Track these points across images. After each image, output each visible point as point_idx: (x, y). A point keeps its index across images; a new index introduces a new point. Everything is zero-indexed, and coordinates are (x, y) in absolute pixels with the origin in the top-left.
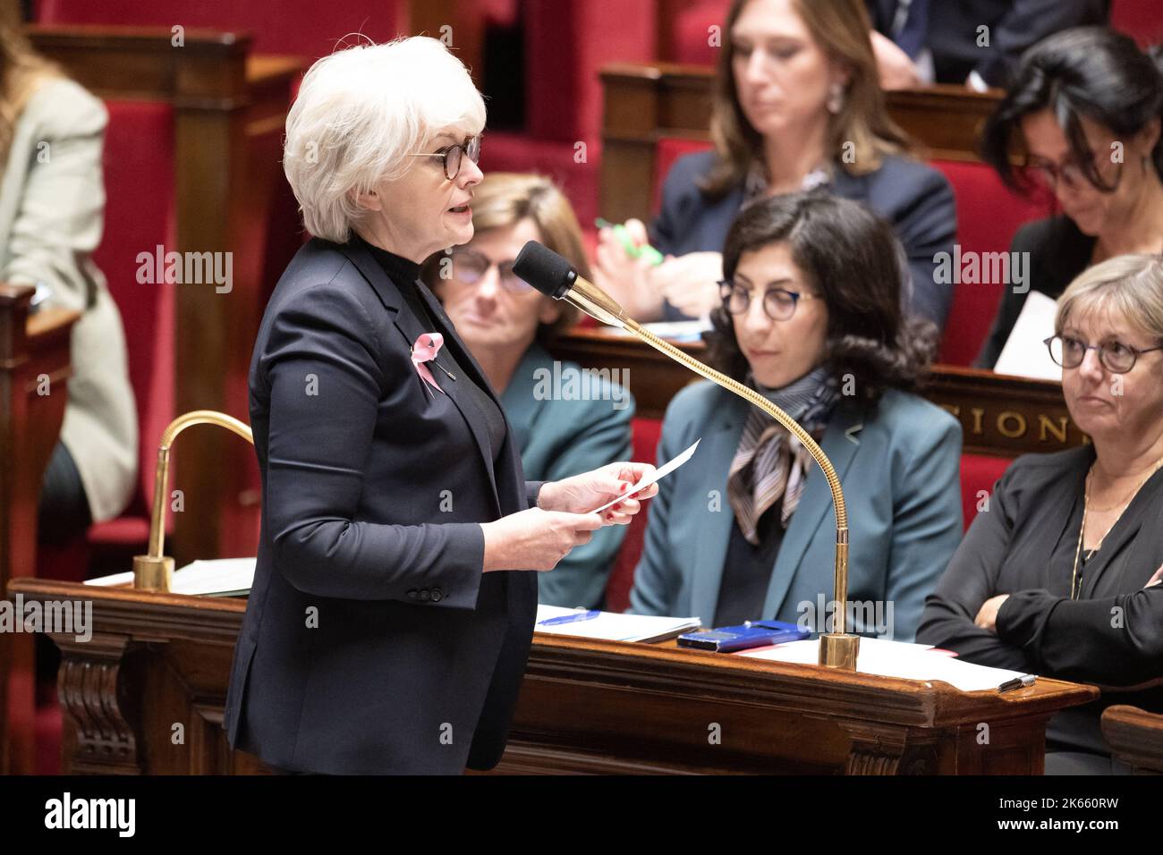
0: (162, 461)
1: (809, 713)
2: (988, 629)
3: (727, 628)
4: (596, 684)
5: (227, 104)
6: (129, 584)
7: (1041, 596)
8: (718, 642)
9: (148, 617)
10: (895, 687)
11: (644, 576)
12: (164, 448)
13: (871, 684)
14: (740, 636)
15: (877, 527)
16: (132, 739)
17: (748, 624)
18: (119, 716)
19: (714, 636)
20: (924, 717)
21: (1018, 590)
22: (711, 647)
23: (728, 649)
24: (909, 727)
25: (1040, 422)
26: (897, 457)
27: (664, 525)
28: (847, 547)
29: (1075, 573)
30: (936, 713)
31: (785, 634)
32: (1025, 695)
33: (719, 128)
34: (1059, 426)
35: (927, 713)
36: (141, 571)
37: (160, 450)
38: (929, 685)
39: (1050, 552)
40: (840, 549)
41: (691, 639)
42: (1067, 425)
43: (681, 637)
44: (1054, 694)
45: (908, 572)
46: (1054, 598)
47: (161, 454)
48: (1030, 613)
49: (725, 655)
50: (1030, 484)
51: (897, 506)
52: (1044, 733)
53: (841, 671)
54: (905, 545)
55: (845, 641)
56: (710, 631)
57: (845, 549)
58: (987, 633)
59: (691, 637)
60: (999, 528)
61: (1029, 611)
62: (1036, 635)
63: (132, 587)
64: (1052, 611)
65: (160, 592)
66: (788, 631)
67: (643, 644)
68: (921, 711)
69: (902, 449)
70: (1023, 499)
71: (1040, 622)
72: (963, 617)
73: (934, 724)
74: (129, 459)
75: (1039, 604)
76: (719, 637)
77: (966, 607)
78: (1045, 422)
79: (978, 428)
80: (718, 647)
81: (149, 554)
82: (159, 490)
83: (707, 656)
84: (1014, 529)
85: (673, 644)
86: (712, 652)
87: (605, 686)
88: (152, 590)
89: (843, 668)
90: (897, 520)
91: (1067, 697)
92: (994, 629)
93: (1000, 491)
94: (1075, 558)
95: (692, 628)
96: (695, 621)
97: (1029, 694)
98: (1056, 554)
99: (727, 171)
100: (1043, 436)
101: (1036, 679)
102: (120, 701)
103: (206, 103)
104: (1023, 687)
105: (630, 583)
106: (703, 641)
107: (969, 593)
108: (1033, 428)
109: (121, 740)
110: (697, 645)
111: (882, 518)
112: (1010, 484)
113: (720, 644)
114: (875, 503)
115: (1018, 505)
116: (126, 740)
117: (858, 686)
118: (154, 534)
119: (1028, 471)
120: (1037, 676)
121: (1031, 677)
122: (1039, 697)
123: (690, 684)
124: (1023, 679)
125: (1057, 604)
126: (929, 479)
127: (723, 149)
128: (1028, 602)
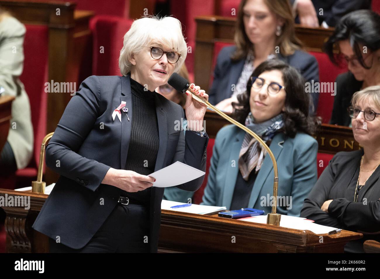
0: (42, 149)
1: (263, 240)
2: (325, 211)
3: (236, 210)
4: (190, 229)
5: (67, 26)
6: (30, 191)
7: (344, 201)
8: (232, 215)
9: (37, 202)
10: (293, 232)
11: (208, 192)
12: (43, 144)
13: (285, 231)
14: (240, 213)
15: (288, 176)
16: (30, 244)
17: (242, 209)
18: (25, 236)
19: (230, 213)
20: (303, 242)
21: (336, 198)
22: (230, 217)
23: (236, 218)
24: (298, 246)
25: (344, 142)
26: (295, 152)
27: (215, 174)
28: (278, 184)
29: (355, 193)
30: (307, 241)
31: (255, 213)
32: (337, 236)
33: (237, 38)
34: (351, 144)
35: (303, 241)
36: (34, 186)
37: (42, 145)
38: (305, 232)
39: (347, 186)
40: (275, 184)
41: (223, 214)
42: (354, 143)
43: (219, 213)
44: (348, 236)
45: (298, 192)
46: (348, 202)
47: (42, 146)
48: (340, 206)
49: (235, 220)
50: (341, 162)
51: (295, 169)
52: (344, 249)
53: (275, 226)
54: (297, 183)
55: (276, 216)
56: (229, 211)
57: (277, 184)
58: (325, 213)
59: (223, 213)
60: (330, 176)
61: (339, 206)
62: (342, 214)
63: (31, 192)
64: (347, 206)
65: (41, 194)
66: (256, 212)
67: (206, 215)
68: (302, 241)
69: (297, 150)
70: (339, 167)
71: (343, 210)
72: (317, 207)
73: (306, 245)
74: (30, 147)
75: (343, 203)
76: (232, 213)
77: (318, 203)
78: (346, 142)
79: (323, 144)
80: (232, 217)
81: (37, 181)
82: (41, 159)
83: (228, 220)
84: (335, 177)
85: (217, 216)
86: (230, 219)
87: (193, 229)
88: (38, 193)
89: (275, 225)
90: (295, 174)
91: (352, 237)
92: (327, 211)
93: (331, 164)
94: (356, 188)
95: (223, 210)
96: (224, 208)
97: (338, 235)
98: (349, 187)
99: (241, 53)
100: (345, 147)
101: (341, 230)
102: (26, 231)
103: (60, 26)
104: (337, 233)
105: (202, 194)
106: (227, 215)
107: (319, 199)
108: (342, 144)
109: (26, 244)
110: (225, 216)
111: (289, 173)
112: (334, 162)
113: (233, 216)
114: (288, 168)
115: (337, 169)
116: (28, 244)
117: (280, 231)
118: (39, 174)
119: (341, 158)
120: (341, 229)
121: (340, 230)
122: (342, 236)
123: (222, 229)
124: (337, 230)
125: (350, 203)
126: (306, 160)
127: (239, 46)
128: (339, 203)
